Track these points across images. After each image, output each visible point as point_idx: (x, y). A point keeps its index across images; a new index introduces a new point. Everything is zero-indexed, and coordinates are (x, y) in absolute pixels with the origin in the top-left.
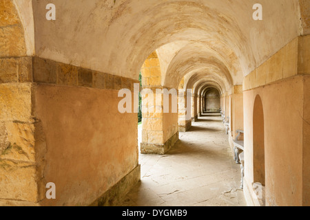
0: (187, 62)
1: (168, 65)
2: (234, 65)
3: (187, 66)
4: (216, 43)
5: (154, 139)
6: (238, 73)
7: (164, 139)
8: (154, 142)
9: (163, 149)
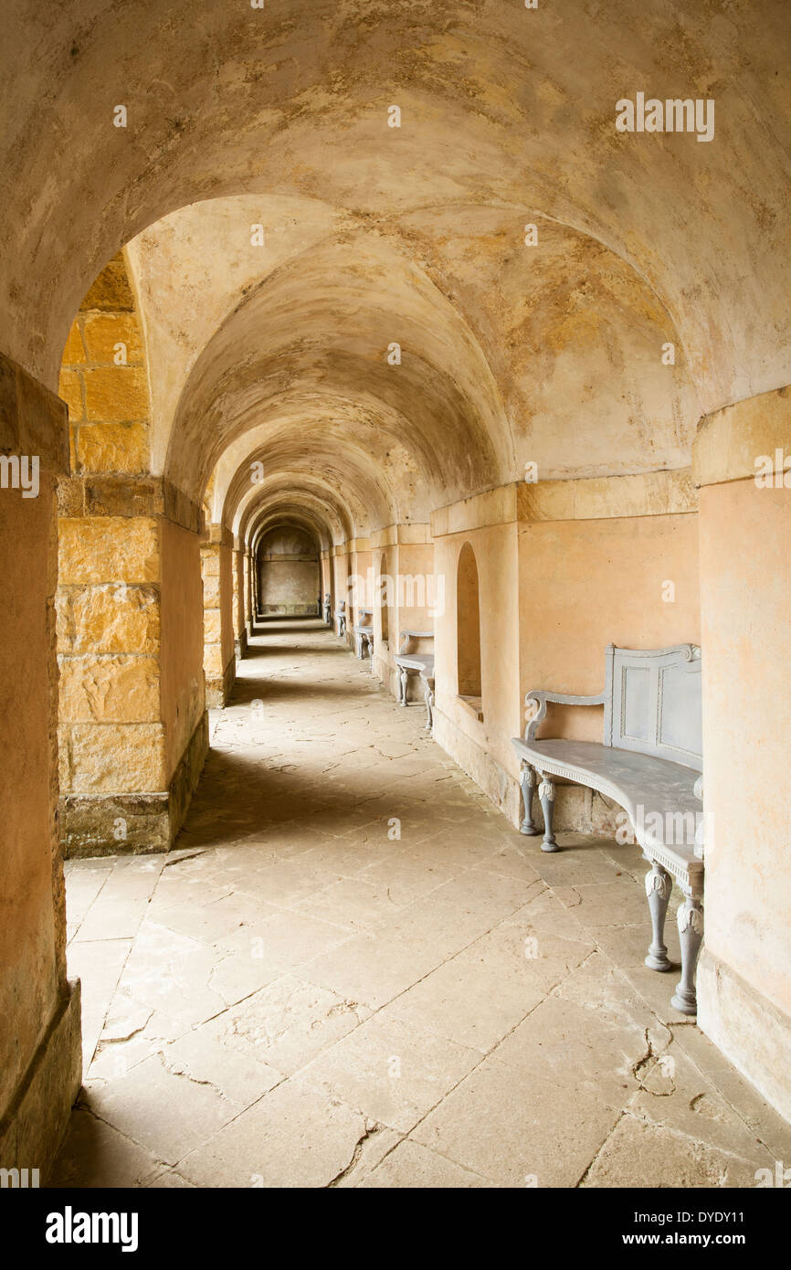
0: (267, 365)
1: (195, 356)
2: (523, 382)
3: (258, 391)
4: (468, 256)
5: (107, 773)
6: (537, 422)
7: (167, 765)
8: (112, 788)
9: (165, 823)
